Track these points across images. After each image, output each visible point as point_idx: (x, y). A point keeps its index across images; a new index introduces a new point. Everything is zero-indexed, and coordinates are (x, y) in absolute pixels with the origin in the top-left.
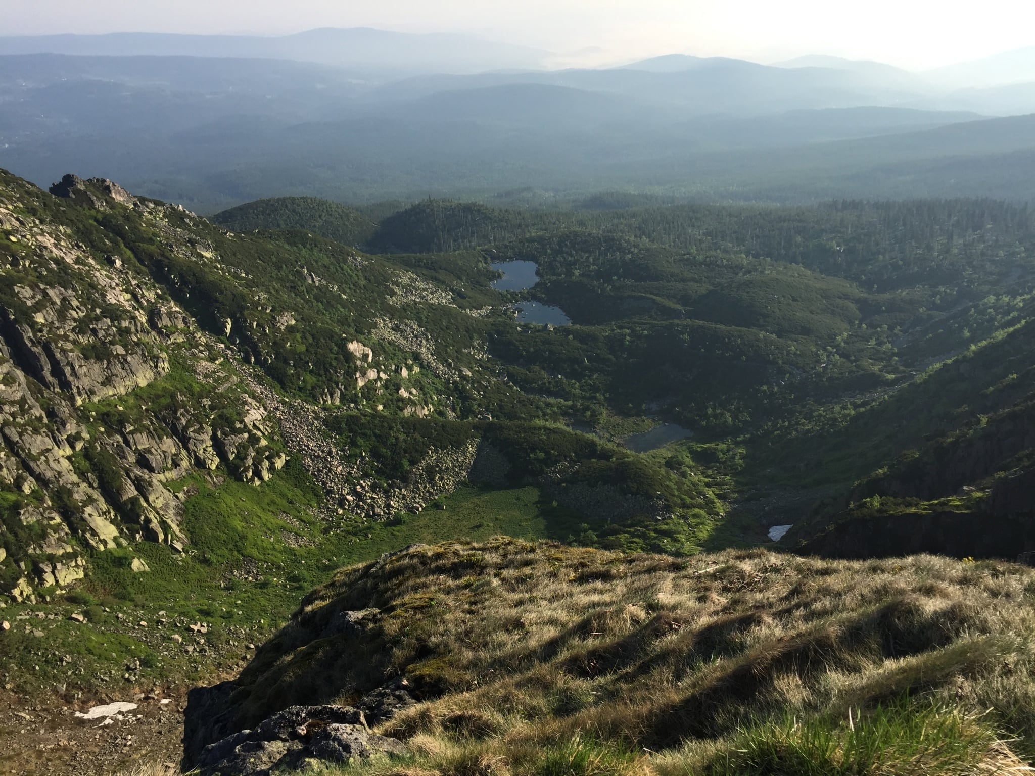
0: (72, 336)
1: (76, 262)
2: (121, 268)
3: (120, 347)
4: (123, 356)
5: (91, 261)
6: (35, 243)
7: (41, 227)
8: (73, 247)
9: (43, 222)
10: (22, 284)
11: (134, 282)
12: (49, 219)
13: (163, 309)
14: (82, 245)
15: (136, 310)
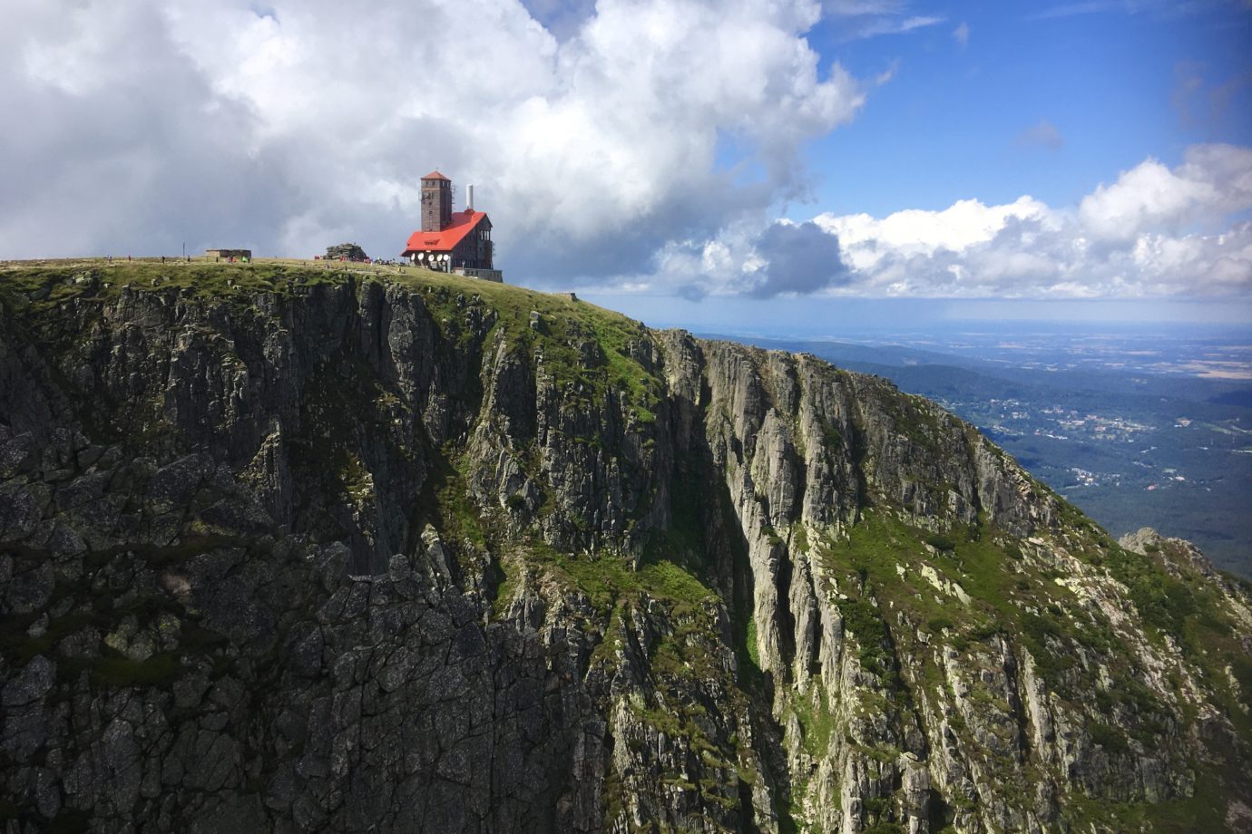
0: (1088, 710)
1: (1120, 627)
2: (1171, 650)
3: (1139, 744)
4: (1140, 755)
5: (1140, 632)
6: (1082, 593)
7: (1096, 578)
8: (1127, 610)
9: (1102, 573)
10: (1053, 632)
11: (1184, 671)
12: (1108, 571)
13: (1208, 716)
14: (1135, 611)
15: (1175, 705)
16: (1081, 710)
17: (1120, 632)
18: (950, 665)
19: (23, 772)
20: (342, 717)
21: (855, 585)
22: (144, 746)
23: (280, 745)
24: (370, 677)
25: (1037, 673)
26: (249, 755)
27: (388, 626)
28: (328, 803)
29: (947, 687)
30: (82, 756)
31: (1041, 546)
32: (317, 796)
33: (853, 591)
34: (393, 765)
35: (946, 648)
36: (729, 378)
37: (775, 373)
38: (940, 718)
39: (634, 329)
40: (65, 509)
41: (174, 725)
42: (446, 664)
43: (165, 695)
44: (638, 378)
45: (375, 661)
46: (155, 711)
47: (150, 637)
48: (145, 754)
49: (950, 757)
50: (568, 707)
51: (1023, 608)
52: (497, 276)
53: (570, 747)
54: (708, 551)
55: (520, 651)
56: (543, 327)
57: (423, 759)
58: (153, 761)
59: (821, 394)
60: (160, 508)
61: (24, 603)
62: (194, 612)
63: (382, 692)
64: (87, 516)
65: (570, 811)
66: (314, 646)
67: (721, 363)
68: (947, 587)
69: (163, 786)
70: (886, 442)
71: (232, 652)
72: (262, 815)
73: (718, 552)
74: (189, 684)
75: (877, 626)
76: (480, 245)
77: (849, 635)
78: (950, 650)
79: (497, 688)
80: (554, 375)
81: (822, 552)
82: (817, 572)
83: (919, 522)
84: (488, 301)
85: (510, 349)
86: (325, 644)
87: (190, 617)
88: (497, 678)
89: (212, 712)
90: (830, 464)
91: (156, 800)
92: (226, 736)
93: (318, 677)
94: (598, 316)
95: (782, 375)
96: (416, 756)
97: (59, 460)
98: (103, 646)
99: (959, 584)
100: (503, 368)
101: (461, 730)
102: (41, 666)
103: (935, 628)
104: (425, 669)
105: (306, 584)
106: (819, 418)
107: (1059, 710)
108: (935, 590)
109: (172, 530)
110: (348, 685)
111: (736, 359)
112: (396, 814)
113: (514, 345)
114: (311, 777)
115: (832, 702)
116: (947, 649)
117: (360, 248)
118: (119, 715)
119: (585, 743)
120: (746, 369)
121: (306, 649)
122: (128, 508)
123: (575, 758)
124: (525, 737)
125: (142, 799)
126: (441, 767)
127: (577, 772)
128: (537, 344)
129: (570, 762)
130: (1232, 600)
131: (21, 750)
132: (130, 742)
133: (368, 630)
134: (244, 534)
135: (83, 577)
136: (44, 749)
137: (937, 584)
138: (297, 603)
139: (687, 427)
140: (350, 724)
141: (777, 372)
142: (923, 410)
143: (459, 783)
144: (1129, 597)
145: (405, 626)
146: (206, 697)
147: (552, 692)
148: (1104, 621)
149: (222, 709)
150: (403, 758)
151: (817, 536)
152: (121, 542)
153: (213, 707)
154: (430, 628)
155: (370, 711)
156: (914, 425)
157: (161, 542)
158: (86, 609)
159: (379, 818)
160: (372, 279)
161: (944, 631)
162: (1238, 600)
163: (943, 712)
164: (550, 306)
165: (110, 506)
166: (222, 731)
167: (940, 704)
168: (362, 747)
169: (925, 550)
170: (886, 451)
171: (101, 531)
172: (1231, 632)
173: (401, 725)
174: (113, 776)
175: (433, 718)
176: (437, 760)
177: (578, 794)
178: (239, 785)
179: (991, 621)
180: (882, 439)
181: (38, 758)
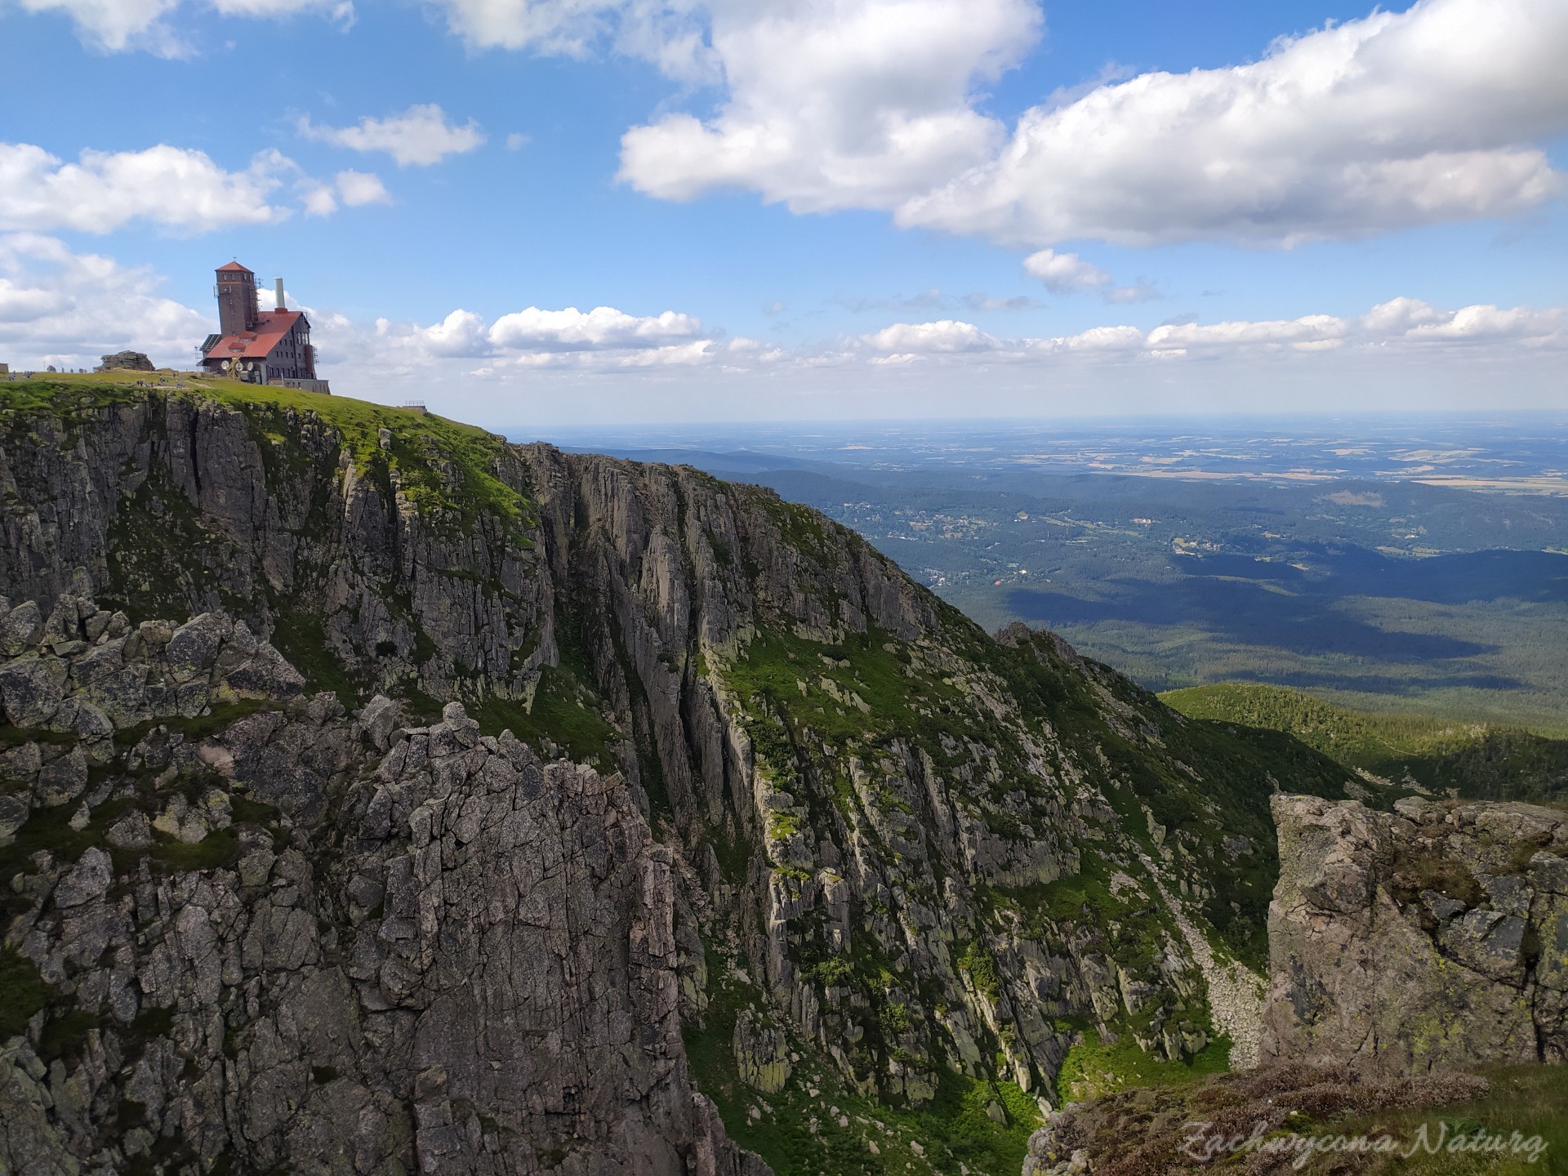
0: (983, 802)
1: (1004, 720)
2: (1049, 736)
3: (1030, 828)
4: (1032, 839)
5: (1020, 721)
6: (968, 690)
7: (978, 674)
8: (1006, 702)
9: (982, 669)
10: (948, 731)
11: (1061, 755)
12: (987, 666)
13: (1086, 795)
14: (1014, 701)
15: (1057, 788)
16: (976, 802)
17: (1004, 724)
18: (857, 774)
19: (95, 976)
20: (425, 874)
21: (759, 705)
22: (221, 931)
23: (355, 913)
24: (447, 830)
25: (936, 773)
26: (323, 929)
27: (454, 777)
28: (421, 963)
29: (857, 798)
30: (156, 950)
31: (928, 648)
32: (408, 958)
33: (759, 712)
34: (478, 916)
35: (851, 759)
36: (606, 494)
37: (654, 487)
38: (852, 831)
39: (495, 444)
40: (84, 683)
41: (248, 906)
42: (514, 809)
43: (232, 874)
44: (511, 501)
45: (450, 813)
46: (226, 892)
47: (201, 816)
48: (222, 940)
49: (864, 867)
50: (630, 839)
51: (918, 711)
52: (324, 387)
53: (637, 877)
54: (601, 685)
55: (580, 789)
56: (396, 446)
57: (505, 907)
58: (231, 945)
59: (705, 506)
60: (183, 675)
61: (59, 793)
62: (238, 784)
63: (459, 844)
64: (108, 690)
65: (645, 940)
66: (383, 805)
67: (596, 479)
68: (847, 697)
69: (244, 969)
70: (776, 553)
71: (287, 822)
72: (346, 986)
73: (612, 686)
74: (256, 860)
75: (785, 745)
76: (299, 350)
77: (760, 757)
78: (856, 760)
79: (563, 829)
80: (417, 501)
81: (722, 674)
82: (721, 696)
83: (815, 636)
84: (326, 419)
85: (361, 474)
86: (394, 802)
87: (236, 790)
88: (561, 817)
89: (283, 887)
90: (724, 582)
91: (239, 986)
92: (298, 910)
93: (389, 837)
94: (456, 433)
95: (663, 490)
96: (499, 904)
97: (66, 630)
98: (153, 830)
99: (857, 692)
100: (356, 497)
101: (537, 873)
102: (95, 858)
103: (839, 741)
104: (497, 816)
105: (349, 744)
106: (707, 531)
107: (959, 806)
108: (835, 703)
109: (201, 699)
110: (427, 841)
111: (612, 475)
112: (484, 965)
113: (364, 470)
114: (397, 939)
115: (748, 827)
116: (853, 760)
117: (144, 357)
118: (189, 901)
119: (654, 870)
120: (624, 484)
121: (375, 810)
122: (150, 677)
123: (646, 887)
124: (593, 875)
125: (225, 988)
126: (523, 911)
127: (648, 900)
128: (393, 466)
129: (642, 893)
130: (1095, 683)
131: (87, 954)
132: (207, 928)
133: (434, 783)
134: (275, 697)
135: (116, 759)
136: (111, 950)
137: (837, 696)
138: (343, 764)
139: (564, 552)
140: (435, 879)
141: (658, 487)
142: (807, 519)
143: (539, 927)
144: (1010, 688)
145: (469, 775)
146: (272, 875)
147: (614, 825)
148: (988, 715)
149: (290, 885)
150: (487, 909)
151: (717, 659)
152: (148, 717)
153: (283, 882)
154: (494, 775)
155: (450, 865)
156: (801, 535)
157: (191, 713)
158: (129, 792)
159: (469, 971)
160: (179, 396)
161: (849, 741)
162: (1099, 683)
163: (854, 822)
164: (401, 422)
165: (135, 677)
166: (293, 907)
167: (850, 815)
168: (445, 902)
169: (822, 662)
170: (777, 564)
171: (125, 705)
172: (1097, 713)
173: (481, 875)
174: (192, 966)
175: (511, 865)
176: (517, 907)
177: (652, 921)
178: (319, 960)
179: (891, 725)
180: (770, 552)
181: (107, 959)
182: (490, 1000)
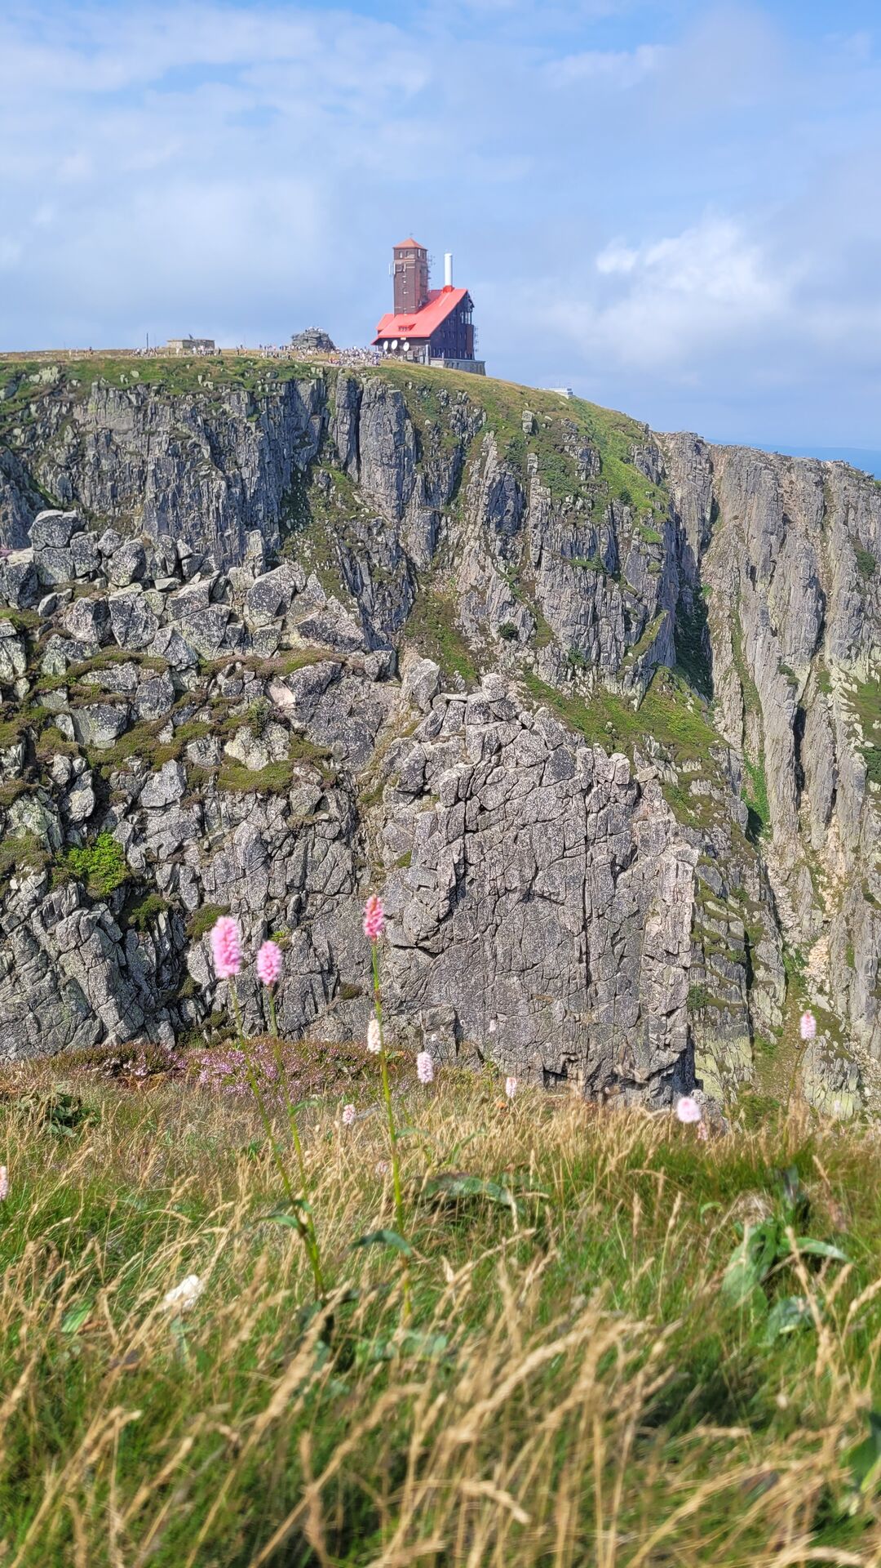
19: (167, 868)
20: (447, 832)
22: (270, 849)
23: (387, 856)
24: (472, 794)
26: (357, 864)
27: (485, 746)
28: (437, 912)
30: (217, 856)
32: (426, 905)
34: (495, 880)
36: (747, 491)
37: (801, 484)
39: (636, 431)
40: (177, 618)
41: (294, 832)
42: (540, 785)
43: (284, 802)
44: (643, 491)
45: (476, 779)
46: (277, 817)
47: (263, 747)
48: (271, 856)
52: (480, 368)
53: (658, 873)
54: (715, 691)
55: (611, 777)
56: (536, 430)
57: (521, 876)
58: (278, 863)
59: (856, 509)
60: (260, 620)
61: (152, 709)
62: (298, 725)
63: (482, 809)
64: (196, 625)
65: (660, 934)
66: (417, 762)
67: (737, 471)
69: (288, 886)
73: (726, 692)
74: (305, 793)
76: (461, 330)
77: (874, 786)
79: (588, 812)
80: (551, 487)
81: (847, 694)
82: (841, 716)
84: (475, 399)
85: (501, 456)
87: (297, 732)
88: (587, 801)
89: (325, 821)
90: (862, 594)
91: (282, 900)
92: (338, 844)
93: (420, 793)
94: (599, 417)
95: (810, 487)
96: (516, 872)
97: (165, 568)
98: (224, 754)
100: (494, 479)
101: (556, 851)
102: (175, 769)
104: (522, 789)
105: (397, 702)
106: (853, 538)
109: (273, 643)
110: (453, 801)
111: (756, 469)
112: (497, 925)
113: (505, 452)
117: (325, 336)
118: (245, 819)
120: (768, 480)
121: (410, 766)
123: (666, 883)
124: (614, 863)
125: (269, 898)
126: (538, 884)
127: (668, 897)
128: (531, 449)
129: (662, 889)
131: (163, 848)
132: (258, 844)
133: (465, 749)
134: (337, 649)
136: (180, 848)
140: (455, 839)
143: (554, 902)
145: (502, 747)
146: (319, 806)
149: (333, 820)
150: (504, 875)
151: (843, 676)
152: (228, 654)
153: (326, 817)
154: (525, 749)
155: (470, 828)
157: (264, 655)
159: (482, 928)
160: (348, 373)
164: (544, 405)
165: (218, 616)
168: (466, 861)
171: (209, 641)
173: (501, 842)
174: (244, 875)
175: (531, 838)
176: (533, 879)
177: (669, 918)
178: (351, 890)
181: (178, 856)
182: (500, 958)
